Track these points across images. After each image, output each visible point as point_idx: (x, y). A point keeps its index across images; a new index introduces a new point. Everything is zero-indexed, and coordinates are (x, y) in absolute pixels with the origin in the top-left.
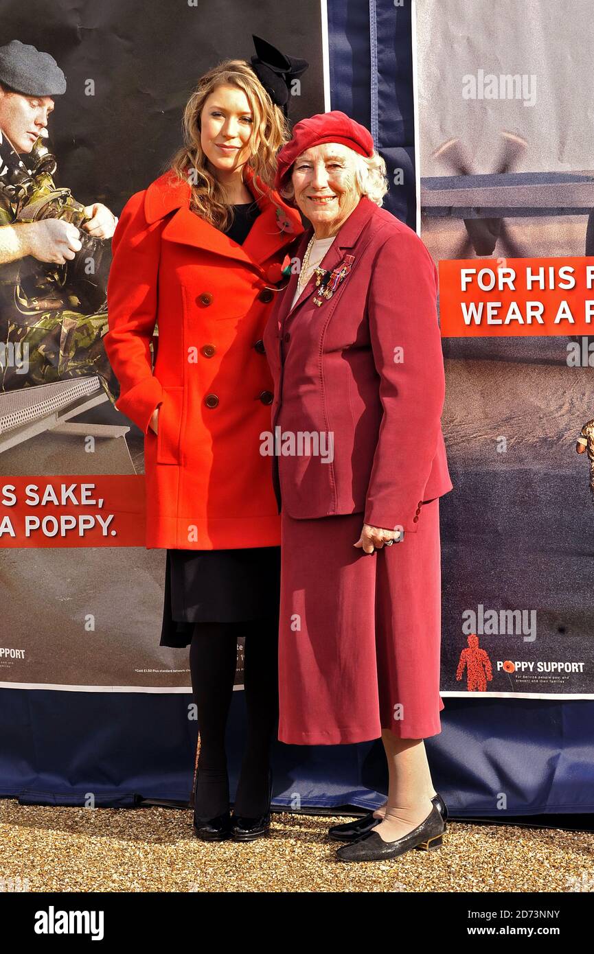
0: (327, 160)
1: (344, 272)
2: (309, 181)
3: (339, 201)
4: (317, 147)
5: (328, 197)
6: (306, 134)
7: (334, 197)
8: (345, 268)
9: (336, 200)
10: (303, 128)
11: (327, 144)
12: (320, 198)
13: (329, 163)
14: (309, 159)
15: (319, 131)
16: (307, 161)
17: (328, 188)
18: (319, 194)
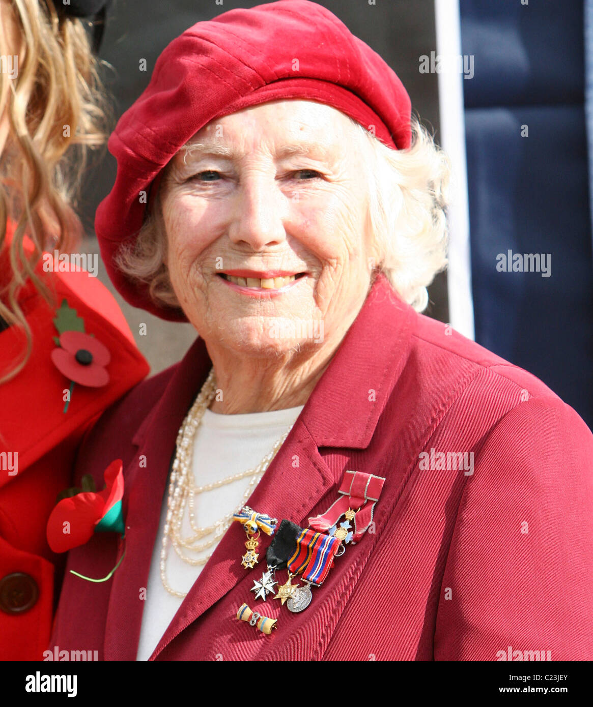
0: (282, 155)
1: (346, 525)
2: (219, 220)
3: (316, 288)
4: (251, 112)
5: (283, 274)
6: (213, 71)
7: (299, 276)
8: (351, 515)
9: (307, 284)
10: (202, 51)
11: (284, 105)
12: (259, 277)
13: (291, 165)
14: (226, 150)
15: (258, 60)
16: (216, 157)
17: (285, 245)
18: (255, 264)
